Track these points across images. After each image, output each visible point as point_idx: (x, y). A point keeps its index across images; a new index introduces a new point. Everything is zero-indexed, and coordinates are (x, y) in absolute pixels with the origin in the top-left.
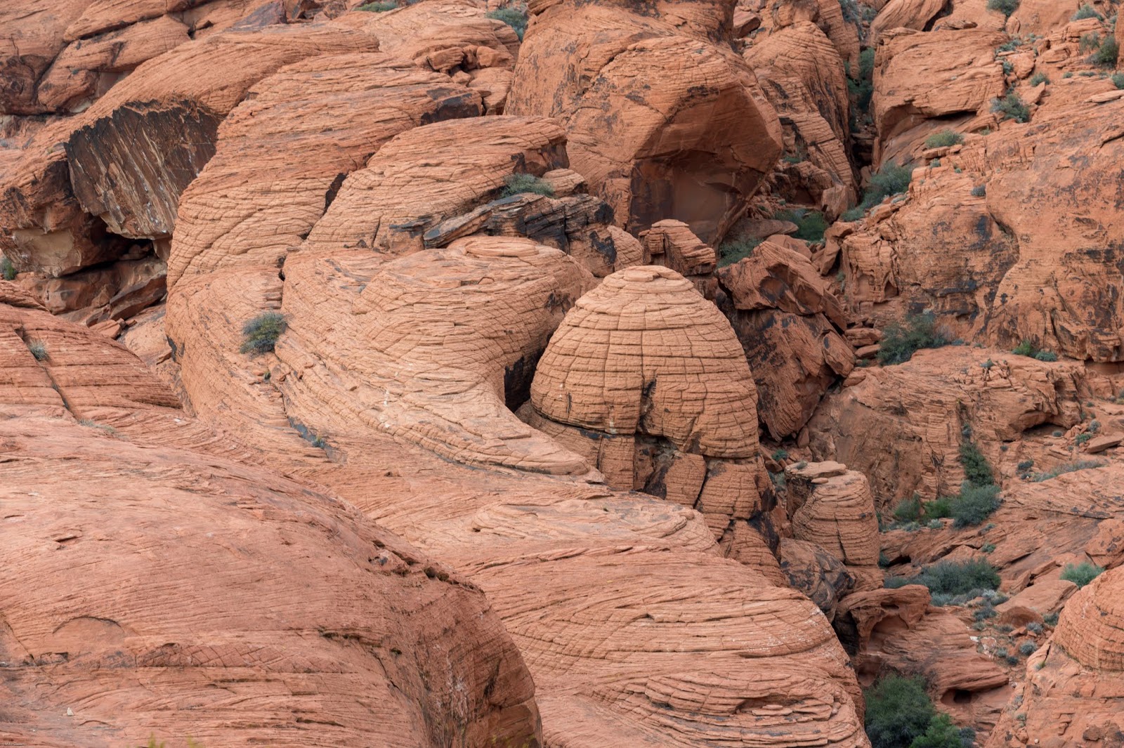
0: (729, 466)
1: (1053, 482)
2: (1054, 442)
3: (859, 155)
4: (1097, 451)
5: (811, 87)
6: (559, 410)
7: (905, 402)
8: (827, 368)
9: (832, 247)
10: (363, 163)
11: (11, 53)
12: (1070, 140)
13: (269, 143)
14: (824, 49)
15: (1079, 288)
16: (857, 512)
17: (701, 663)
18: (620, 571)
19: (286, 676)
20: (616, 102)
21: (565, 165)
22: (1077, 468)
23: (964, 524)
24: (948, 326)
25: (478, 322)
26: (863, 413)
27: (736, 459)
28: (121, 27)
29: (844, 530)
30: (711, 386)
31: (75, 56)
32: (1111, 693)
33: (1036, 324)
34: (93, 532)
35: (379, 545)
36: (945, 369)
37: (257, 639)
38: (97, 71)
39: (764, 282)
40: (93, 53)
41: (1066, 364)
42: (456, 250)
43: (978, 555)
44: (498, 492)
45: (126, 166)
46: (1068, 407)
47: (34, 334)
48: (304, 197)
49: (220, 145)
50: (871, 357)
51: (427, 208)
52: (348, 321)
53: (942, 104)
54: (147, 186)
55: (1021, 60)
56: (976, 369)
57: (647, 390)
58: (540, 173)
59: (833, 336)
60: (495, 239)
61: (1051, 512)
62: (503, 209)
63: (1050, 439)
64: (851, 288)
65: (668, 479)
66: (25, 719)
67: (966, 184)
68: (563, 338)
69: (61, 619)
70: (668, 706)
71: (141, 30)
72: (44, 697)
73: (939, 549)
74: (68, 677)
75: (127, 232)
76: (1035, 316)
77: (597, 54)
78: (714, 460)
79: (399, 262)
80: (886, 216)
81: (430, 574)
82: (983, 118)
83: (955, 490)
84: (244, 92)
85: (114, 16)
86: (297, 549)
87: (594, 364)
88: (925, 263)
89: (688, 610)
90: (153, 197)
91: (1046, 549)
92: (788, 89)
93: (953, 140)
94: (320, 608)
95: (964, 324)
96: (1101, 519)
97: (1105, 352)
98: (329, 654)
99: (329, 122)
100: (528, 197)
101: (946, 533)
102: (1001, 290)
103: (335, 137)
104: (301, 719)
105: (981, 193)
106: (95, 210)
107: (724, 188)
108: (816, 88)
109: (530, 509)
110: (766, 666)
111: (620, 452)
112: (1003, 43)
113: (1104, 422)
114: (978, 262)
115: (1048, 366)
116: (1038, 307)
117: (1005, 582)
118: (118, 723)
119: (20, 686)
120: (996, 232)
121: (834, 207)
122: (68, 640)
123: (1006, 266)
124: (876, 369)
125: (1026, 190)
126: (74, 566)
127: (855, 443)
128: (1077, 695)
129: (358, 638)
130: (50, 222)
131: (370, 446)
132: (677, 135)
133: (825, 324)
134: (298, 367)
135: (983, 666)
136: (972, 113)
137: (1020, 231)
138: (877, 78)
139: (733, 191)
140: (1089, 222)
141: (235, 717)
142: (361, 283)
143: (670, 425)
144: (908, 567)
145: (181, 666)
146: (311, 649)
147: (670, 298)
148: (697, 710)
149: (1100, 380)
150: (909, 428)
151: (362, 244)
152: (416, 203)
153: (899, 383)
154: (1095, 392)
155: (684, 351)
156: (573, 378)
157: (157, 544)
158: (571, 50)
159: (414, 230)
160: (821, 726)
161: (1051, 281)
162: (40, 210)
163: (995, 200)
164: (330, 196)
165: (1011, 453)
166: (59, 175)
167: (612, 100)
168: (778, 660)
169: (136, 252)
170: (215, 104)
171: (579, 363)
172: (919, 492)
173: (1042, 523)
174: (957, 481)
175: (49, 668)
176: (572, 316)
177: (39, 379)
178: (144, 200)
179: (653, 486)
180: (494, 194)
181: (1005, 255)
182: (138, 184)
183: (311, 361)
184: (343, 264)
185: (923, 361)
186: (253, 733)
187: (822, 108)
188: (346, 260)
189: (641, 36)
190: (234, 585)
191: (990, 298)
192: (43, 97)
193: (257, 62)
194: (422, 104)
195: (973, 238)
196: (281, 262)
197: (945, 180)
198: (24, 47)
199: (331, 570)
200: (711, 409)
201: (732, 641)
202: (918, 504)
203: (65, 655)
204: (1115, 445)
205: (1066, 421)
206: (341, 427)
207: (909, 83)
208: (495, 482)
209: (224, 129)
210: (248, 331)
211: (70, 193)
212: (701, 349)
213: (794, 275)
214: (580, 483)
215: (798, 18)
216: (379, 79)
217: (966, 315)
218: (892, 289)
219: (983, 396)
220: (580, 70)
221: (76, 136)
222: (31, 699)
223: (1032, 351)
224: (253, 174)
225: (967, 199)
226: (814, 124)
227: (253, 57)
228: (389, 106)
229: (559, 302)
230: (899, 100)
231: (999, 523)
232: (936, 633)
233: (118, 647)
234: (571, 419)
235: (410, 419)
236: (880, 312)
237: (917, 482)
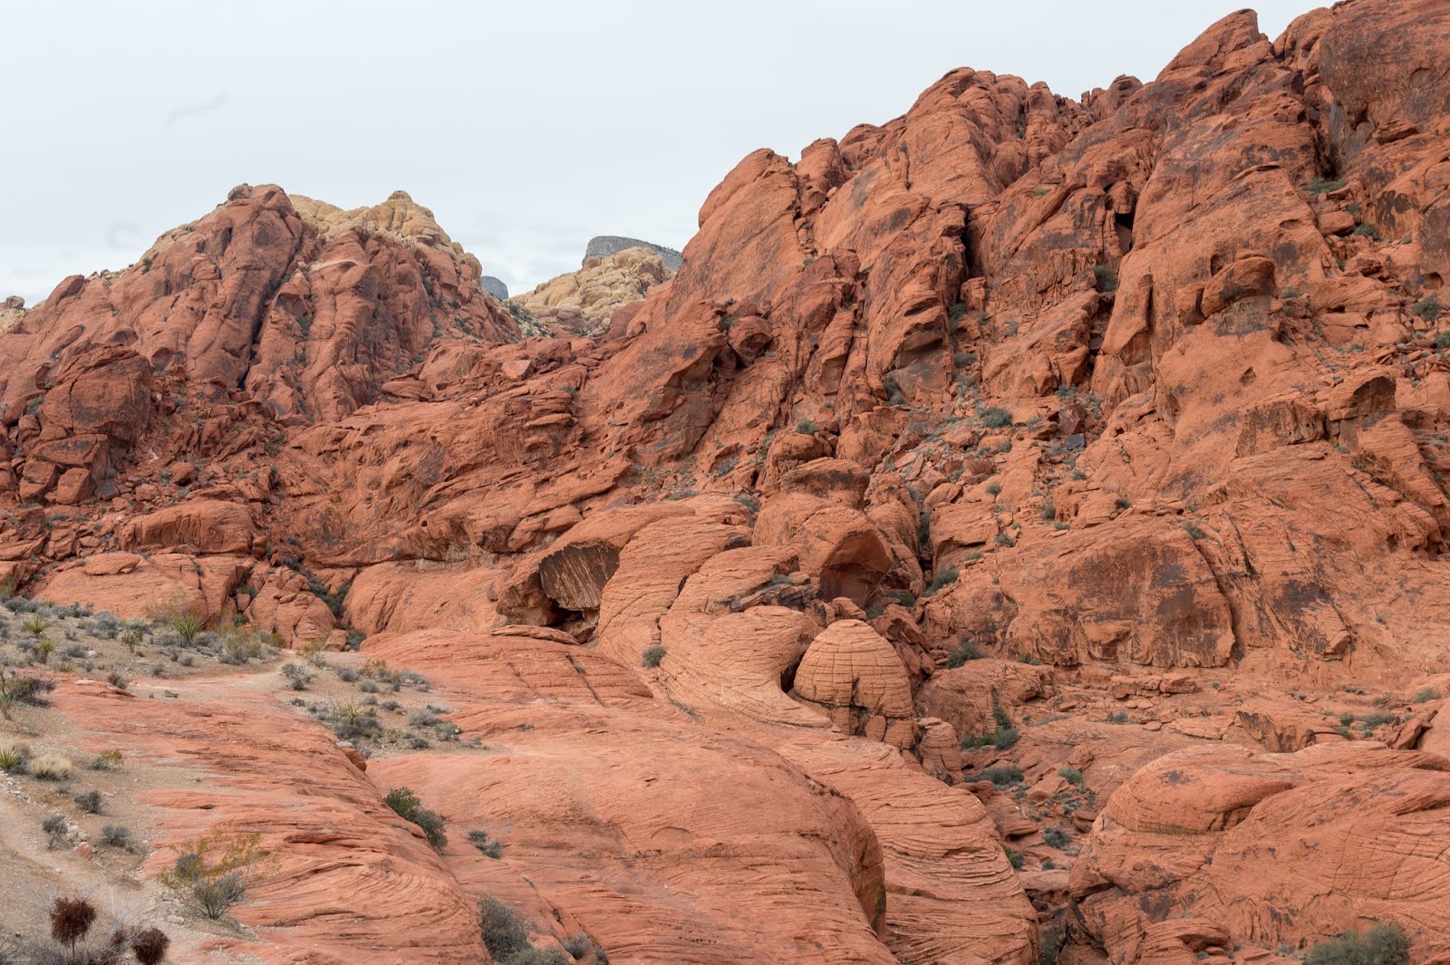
0: (898, 721)
1: (1045, 726)
2: (1042, 706)
3: (926, 565)
4: (1063, 711)
5: (899, 531)
6: (810, 694)
7: (964, 687)
8: (922, 670)
9: (920, 610)
10: (697, 570)
11: (495, 524)
12: (1041, 555)
13: (648, 561)
14: (905, 514)
15: (1051, 629)
16: (950, 743)
17: (922, 831)
18: (869, 780)
19: (785, 861)
20: (811, 540)
21: (798, 569)
22: (1056, 719)
23: (1001, 748)
24: (982, 648)
25: (766, 649)
26: (942, 693)
27: (902, 718)
28: (548, 510)
29: (944, 752)
30: (888, 681)
31: (525, 525)
32: (1146, 844)
33: (1028, 647)
34: (664, 775)
35: (807, 777)
36: (983, 670)
37: (768, 839)
38: (536, 531)
39: (891, 627)
40: (534, 523)
41: (1046, 667)
42: (749, 613)
43: (1011, 764)
44: (788, 738)
45: (570, 575)
46: (1047, 688)
47: (575, 659)
48: (668, 587)
49: (622, 563)
50: (943, 664)
51: (732, 592)
52: (699, 650)
53: (968, 539)
54: (581, 584)
55: (1006, 517)
56: (999, 670)
57: (855, 683)
58: (787, 574)
59: (924, 654)
60: (768, 607)
61: (1047, 742)
62: (771, 592)
63: (1039, 704)
64: (930, 630)
65: (867, 729)
66: (642, 892)
67: (988, 578)
68: (809, 657)
69: (655, 829)
70: (906, 854)
71: (557, 512)
72: (649, 878)
73: (989, 761)
74: (661, 865)
75: (569, 607)
76: (1028, 643)
77: (800, 516)
78: (890, 719)
79: (721, 619)
80: (947, 594)
81: (832, 793)
82: (990, 545)
83: (993, 731)
84: (631, 536)
85: (544, 505)
86: (777, 782)
87: (827, 670)
88: (969, 617)
89: (911, 801)
90: (584, 590)
91: (1047, 761)
92: (889, 533)
93: (979, 557)
94: (796, 819)
95: (990, 647)
96: (1073, 745)
97: (1065, 661)
98: (805, 846)
99: (677, 550)
100: (783, 586)
101: (992, 753)
102: (1009, 630)
103: (682, 558)
104: (799, 887)
105: (997, 582)
106: (554, 597)
107: (864, 581)
108: (902, 532)
109: (808, 746)
110: (959, 832)
111: (843, 715)
112: (995, 509)
113: (1066, 696)
114: (997, 616)
115: (1036, 668)
116: (1029, 638)
117: (1026, 778)
118: (696, 893)
119: (635, 871)
120: (1005, 601)
121: (916, 590)
122: (661, 842)
123: (1011, 618)
124: (946, 671)
125: (1021, 580)
126: (658, 796)
127: (939, 708)
128: (1126, 845)
129: (817, 835)
130: (531, 603)
131: (717, 714)
132: (842, 555)
133: (919, 648)
134: (674, 673)
135: (1024, 822)
136: (983, 543)
137: (1018, 600)
138: (932, 527)
139: (870, 583)
140: (1055, 596)
141: (762, 889)
142: (702, 631)
143: (868, 701)
144: (972, 771)
145: (727, 857)
146: (795, 844)
147: (863, 636)
148: (923, 856)
149: (1062, 675)
150: (967, 700)
151: (700, 611)
152: (727, 590)
153: (960, 677)
154: (1061, 681)
155: (873, 663)
156: (817, 678)
157: (702, 782)
158: (786, 514)
159: (727, 603)
160: (991, 864)
161: (1036, 625)
162: (526, 597)
163: (1005, 585)
164: (681, 587)
165: (1019, 712)
166: (535, 579)
167: (809, 538)
168: (962, 828)
169: (573, 617)
170: (616, 543)
171: (819, 670)
172: (974, 732)
173: (1042, 747)
174: (993, 726)
175: (650, 859)
176: (813, 646)
177: (580, 683)
178: (579, 591)
179: (859, 732)
180: (765, 585)
181: (1010, 613)
182: (576, 583)
183: (680, 670)
184: (691, 621)
185: (970, 666)
186: (776, 898)
187: (905, 542)
188: (694, 619)
189: (821, 507)
190: (748, 806)
191: (1004, 634)
192: (510, 545)
193: (636, 522)
194: (724, 541)
195: (994, 604)
196: (658, 620)
197: (977, 576)
198: (501, 521)
199: (797, 795)
200: (888, 693)
201: (936, 818)
202: (973, 738)
203: (659, 851)
204: (1073, 707)
205: (1047, 695)
206: (700, 704)
207: (951, 529)
208: (785, 732)
209: (622, 555)
210: (645, 655)
211: (541, 588)
212: (881, 662)
213: (905, 624)
214: (829, 732)
215: (891, 498)
216: (700, 529)
217: (991, 643)
218: (952, 631)
219: (1004, 683)
220: (791, 524)
221: (545, 560)
222: (642, 879)
223: (1027, 660)
224: (641, 577)
225: (990, 585)
226: (904, 550)
227: (634, 519)
228: (708, 541)
229: (805, 639)
230: (946, 538)
231: (1021, 747)
232: (998, 805)
233: (690, 846)
234: (817, 698)
235: (736, 700)
236: (946, 642)
237: (972, 727)
